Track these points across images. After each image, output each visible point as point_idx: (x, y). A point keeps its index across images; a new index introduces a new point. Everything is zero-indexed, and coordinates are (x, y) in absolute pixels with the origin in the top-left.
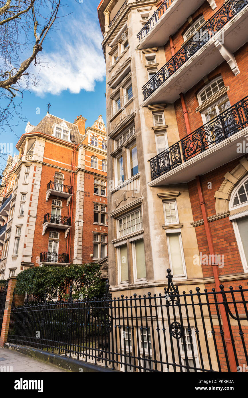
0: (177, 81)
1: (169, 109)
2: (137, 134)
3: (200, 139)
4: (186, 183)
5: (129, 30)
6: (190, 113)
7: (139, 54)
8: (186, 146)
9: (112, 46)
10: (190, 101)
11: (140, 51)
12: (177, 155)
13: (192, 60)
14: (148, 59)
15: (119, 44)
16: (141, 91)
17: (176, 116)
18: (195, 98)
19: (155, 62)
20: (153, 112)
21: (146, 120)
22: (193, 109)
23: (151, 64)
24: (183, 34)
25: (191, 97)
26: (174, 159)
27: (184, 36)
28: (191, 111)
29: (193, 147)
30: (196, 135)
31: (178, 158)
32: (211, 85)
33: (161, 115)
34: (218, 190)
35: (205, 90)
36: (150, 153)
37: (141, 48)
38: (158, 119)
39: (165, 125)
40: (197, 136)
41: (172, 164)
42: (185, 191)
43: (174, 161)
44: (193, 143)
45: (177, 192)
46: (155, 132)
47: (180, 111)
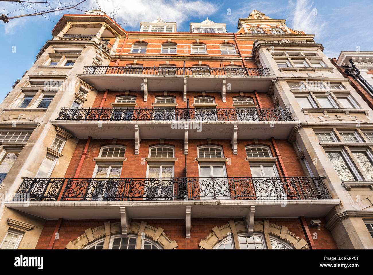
0: (95, 128)
1: (73, 142)
2: (28, 144)
3: (86, 188)
4: (45, 220)
5: (80, 56)
6: (88, 157)
7: (77, 80)
8: (71, 187)
9: (56, 51)
10: (93, 148)
11: (79, 79)
12: (58, 190)
13: (115, 123)
14: (81, 90)
15: (64, 57)
16: (58, 109)
17: (74, 152)
18: (99, 148)
19: (85, 97)
20: (57, 135)
21: (46, 137)
22: (93, 156)
23: (81, 95)
24: (117, 96)
25: (96, 145)
26: (52, 191)
27: (117, 98)
28: (89, 156)
29: (76, 192)
30: (85, 182)
31: (56, 192)
32: (116, 148)
33: (62, 142)
34: (72, 242)
35: (109, 148)
36: (29, 171)
37: (82, 78)
38: (58, 143)
39: (60, 153)
40: (85, 184)
41: (47, 195)
42: (40, 228)
43: (50, 193)
44: (79, 188)
45: (31, 226)
46: (48, 153)
47: (81, 150)
